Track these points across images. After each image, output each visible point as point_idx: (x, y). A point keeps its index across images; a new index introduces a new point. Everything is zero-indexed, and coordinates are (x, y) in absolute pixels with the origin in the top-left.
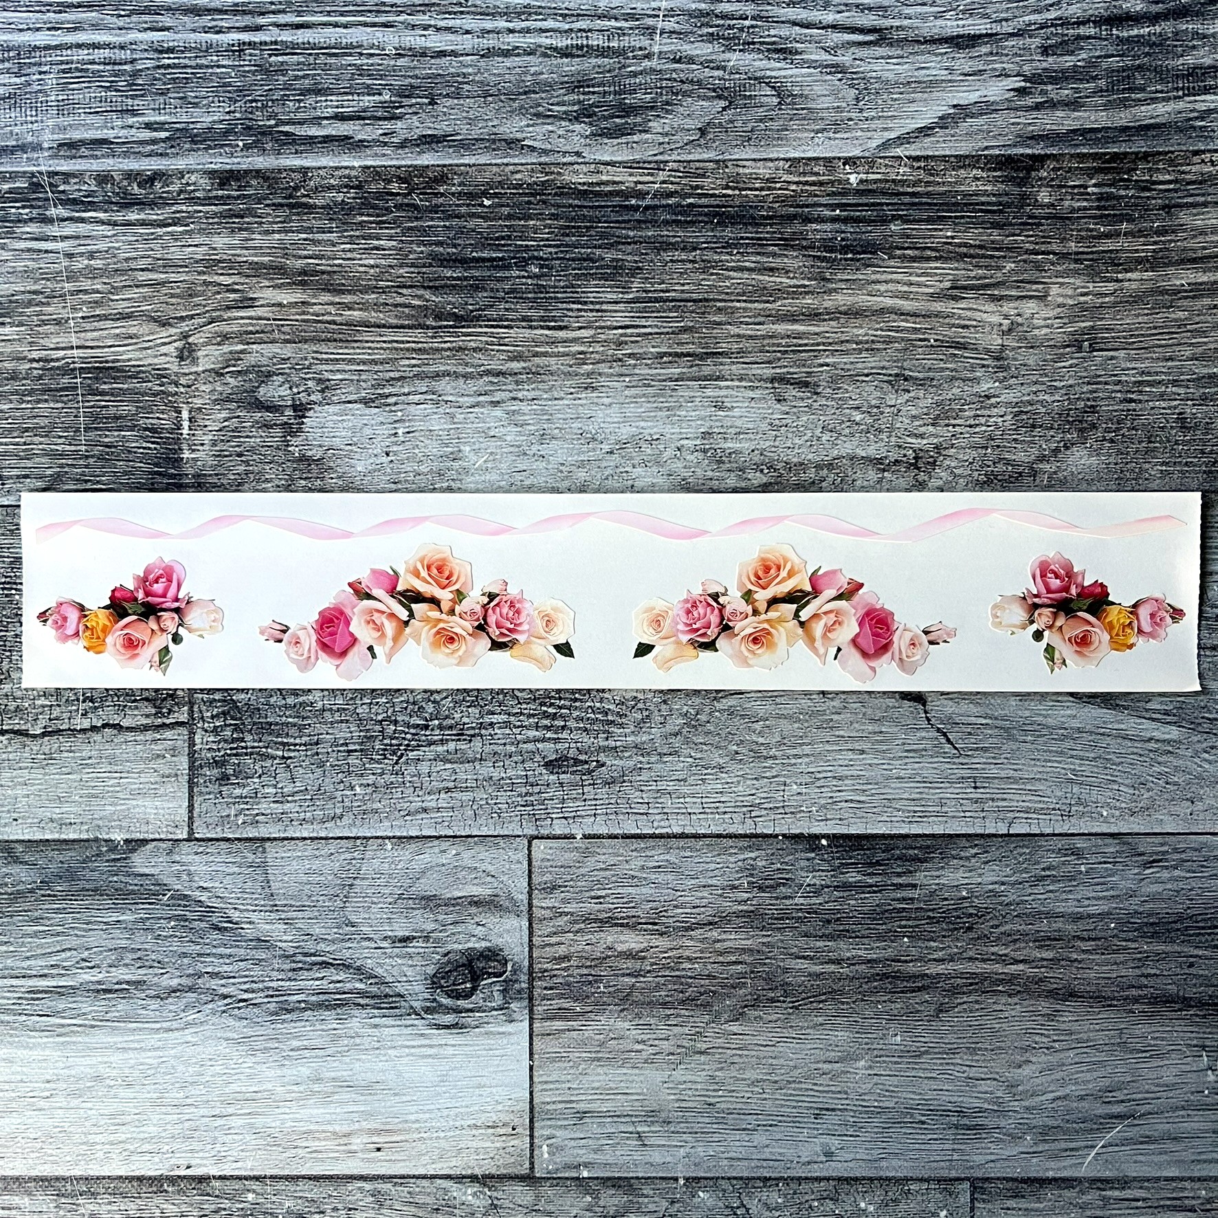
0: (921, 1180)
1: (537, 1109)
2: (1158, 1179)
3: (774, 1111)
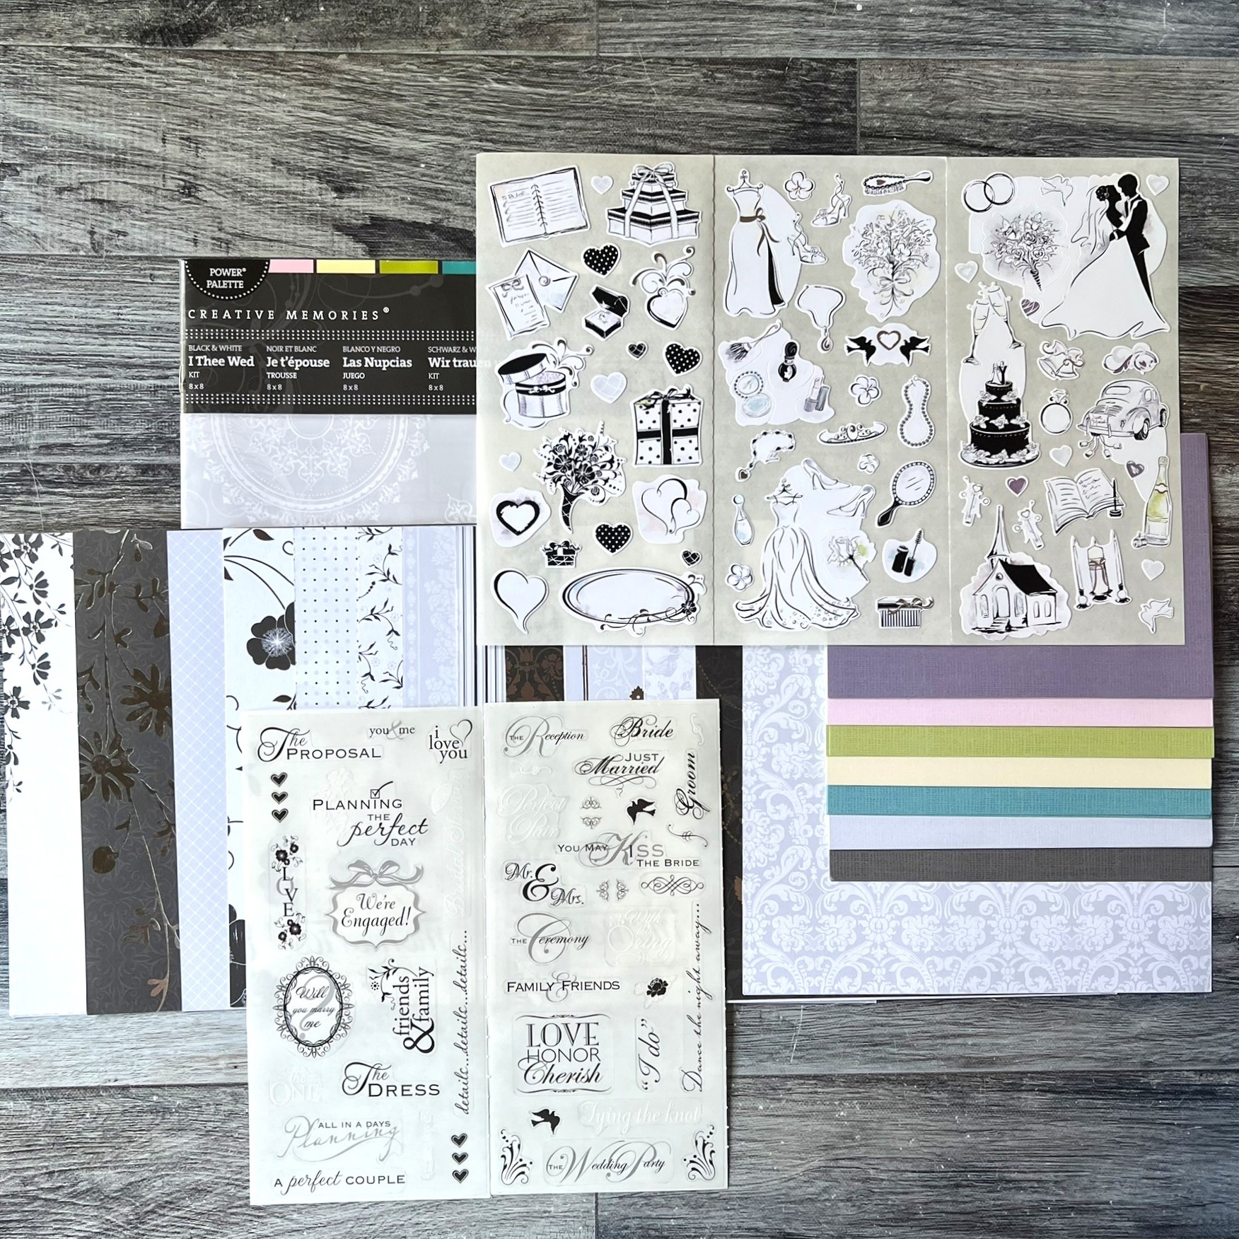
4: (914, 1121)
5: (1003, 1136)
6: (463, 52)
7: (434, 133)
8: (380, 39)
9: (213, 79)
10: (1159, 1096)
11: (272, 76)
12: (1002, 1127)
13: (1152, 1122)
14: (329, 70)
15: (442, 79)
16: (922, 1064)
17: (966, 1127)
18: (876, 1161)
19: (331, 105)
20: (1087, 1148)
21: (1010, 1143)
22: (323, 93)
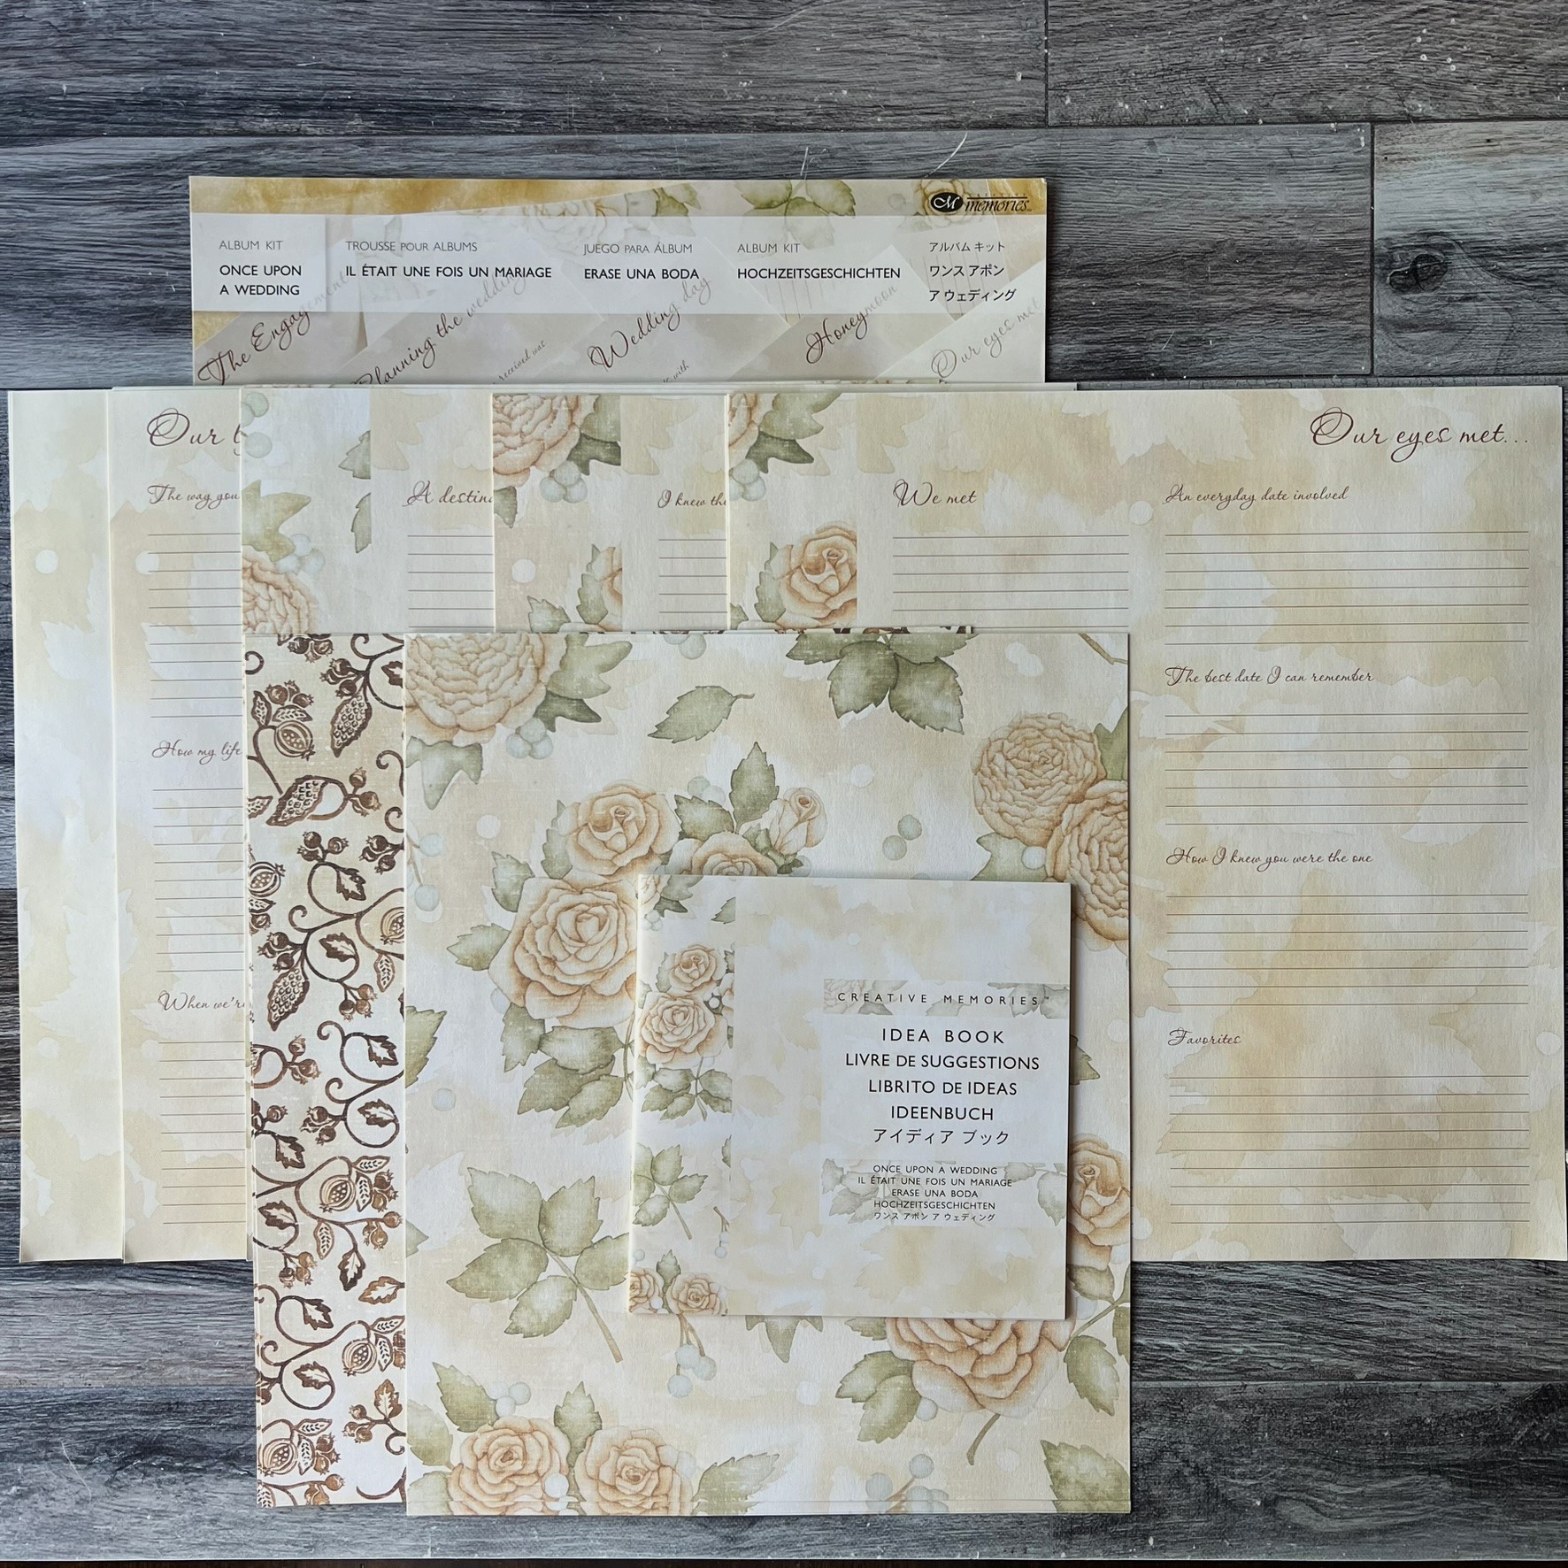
0: (1084, 126)
1: (1369, 173)
2: (912, 129)
3: (1192, 176)
4: (654, 75)
5: (546, 55)
6: (1214, 1384)
7: (1249, 1284)
8: (1316, 1398)
9: (1518, 1346)
10: (350, 104)
11: (1447, 1351)
12: (547, 66)
13: (359, 71)
14: (1378, 1359)
15: (1240, 1351)
16: (644, 144)
17: (592, 67)
18: (702, 25)
19: (1374, 1317)
20: (441, 40)
21: (536, 46)
22: (1382, 1331)
